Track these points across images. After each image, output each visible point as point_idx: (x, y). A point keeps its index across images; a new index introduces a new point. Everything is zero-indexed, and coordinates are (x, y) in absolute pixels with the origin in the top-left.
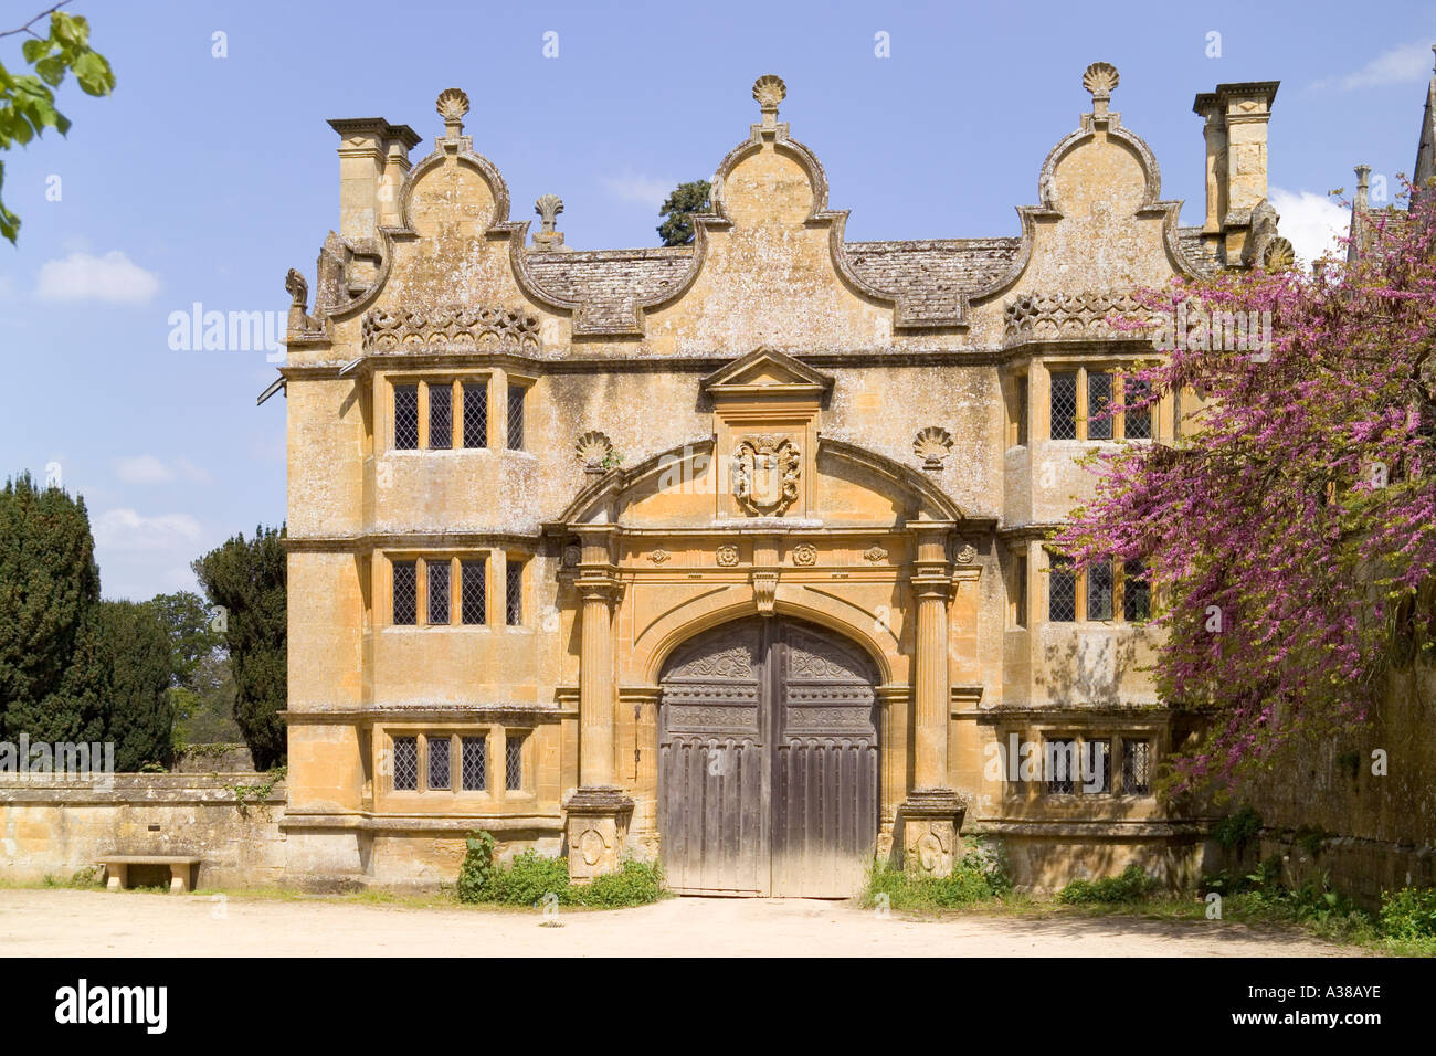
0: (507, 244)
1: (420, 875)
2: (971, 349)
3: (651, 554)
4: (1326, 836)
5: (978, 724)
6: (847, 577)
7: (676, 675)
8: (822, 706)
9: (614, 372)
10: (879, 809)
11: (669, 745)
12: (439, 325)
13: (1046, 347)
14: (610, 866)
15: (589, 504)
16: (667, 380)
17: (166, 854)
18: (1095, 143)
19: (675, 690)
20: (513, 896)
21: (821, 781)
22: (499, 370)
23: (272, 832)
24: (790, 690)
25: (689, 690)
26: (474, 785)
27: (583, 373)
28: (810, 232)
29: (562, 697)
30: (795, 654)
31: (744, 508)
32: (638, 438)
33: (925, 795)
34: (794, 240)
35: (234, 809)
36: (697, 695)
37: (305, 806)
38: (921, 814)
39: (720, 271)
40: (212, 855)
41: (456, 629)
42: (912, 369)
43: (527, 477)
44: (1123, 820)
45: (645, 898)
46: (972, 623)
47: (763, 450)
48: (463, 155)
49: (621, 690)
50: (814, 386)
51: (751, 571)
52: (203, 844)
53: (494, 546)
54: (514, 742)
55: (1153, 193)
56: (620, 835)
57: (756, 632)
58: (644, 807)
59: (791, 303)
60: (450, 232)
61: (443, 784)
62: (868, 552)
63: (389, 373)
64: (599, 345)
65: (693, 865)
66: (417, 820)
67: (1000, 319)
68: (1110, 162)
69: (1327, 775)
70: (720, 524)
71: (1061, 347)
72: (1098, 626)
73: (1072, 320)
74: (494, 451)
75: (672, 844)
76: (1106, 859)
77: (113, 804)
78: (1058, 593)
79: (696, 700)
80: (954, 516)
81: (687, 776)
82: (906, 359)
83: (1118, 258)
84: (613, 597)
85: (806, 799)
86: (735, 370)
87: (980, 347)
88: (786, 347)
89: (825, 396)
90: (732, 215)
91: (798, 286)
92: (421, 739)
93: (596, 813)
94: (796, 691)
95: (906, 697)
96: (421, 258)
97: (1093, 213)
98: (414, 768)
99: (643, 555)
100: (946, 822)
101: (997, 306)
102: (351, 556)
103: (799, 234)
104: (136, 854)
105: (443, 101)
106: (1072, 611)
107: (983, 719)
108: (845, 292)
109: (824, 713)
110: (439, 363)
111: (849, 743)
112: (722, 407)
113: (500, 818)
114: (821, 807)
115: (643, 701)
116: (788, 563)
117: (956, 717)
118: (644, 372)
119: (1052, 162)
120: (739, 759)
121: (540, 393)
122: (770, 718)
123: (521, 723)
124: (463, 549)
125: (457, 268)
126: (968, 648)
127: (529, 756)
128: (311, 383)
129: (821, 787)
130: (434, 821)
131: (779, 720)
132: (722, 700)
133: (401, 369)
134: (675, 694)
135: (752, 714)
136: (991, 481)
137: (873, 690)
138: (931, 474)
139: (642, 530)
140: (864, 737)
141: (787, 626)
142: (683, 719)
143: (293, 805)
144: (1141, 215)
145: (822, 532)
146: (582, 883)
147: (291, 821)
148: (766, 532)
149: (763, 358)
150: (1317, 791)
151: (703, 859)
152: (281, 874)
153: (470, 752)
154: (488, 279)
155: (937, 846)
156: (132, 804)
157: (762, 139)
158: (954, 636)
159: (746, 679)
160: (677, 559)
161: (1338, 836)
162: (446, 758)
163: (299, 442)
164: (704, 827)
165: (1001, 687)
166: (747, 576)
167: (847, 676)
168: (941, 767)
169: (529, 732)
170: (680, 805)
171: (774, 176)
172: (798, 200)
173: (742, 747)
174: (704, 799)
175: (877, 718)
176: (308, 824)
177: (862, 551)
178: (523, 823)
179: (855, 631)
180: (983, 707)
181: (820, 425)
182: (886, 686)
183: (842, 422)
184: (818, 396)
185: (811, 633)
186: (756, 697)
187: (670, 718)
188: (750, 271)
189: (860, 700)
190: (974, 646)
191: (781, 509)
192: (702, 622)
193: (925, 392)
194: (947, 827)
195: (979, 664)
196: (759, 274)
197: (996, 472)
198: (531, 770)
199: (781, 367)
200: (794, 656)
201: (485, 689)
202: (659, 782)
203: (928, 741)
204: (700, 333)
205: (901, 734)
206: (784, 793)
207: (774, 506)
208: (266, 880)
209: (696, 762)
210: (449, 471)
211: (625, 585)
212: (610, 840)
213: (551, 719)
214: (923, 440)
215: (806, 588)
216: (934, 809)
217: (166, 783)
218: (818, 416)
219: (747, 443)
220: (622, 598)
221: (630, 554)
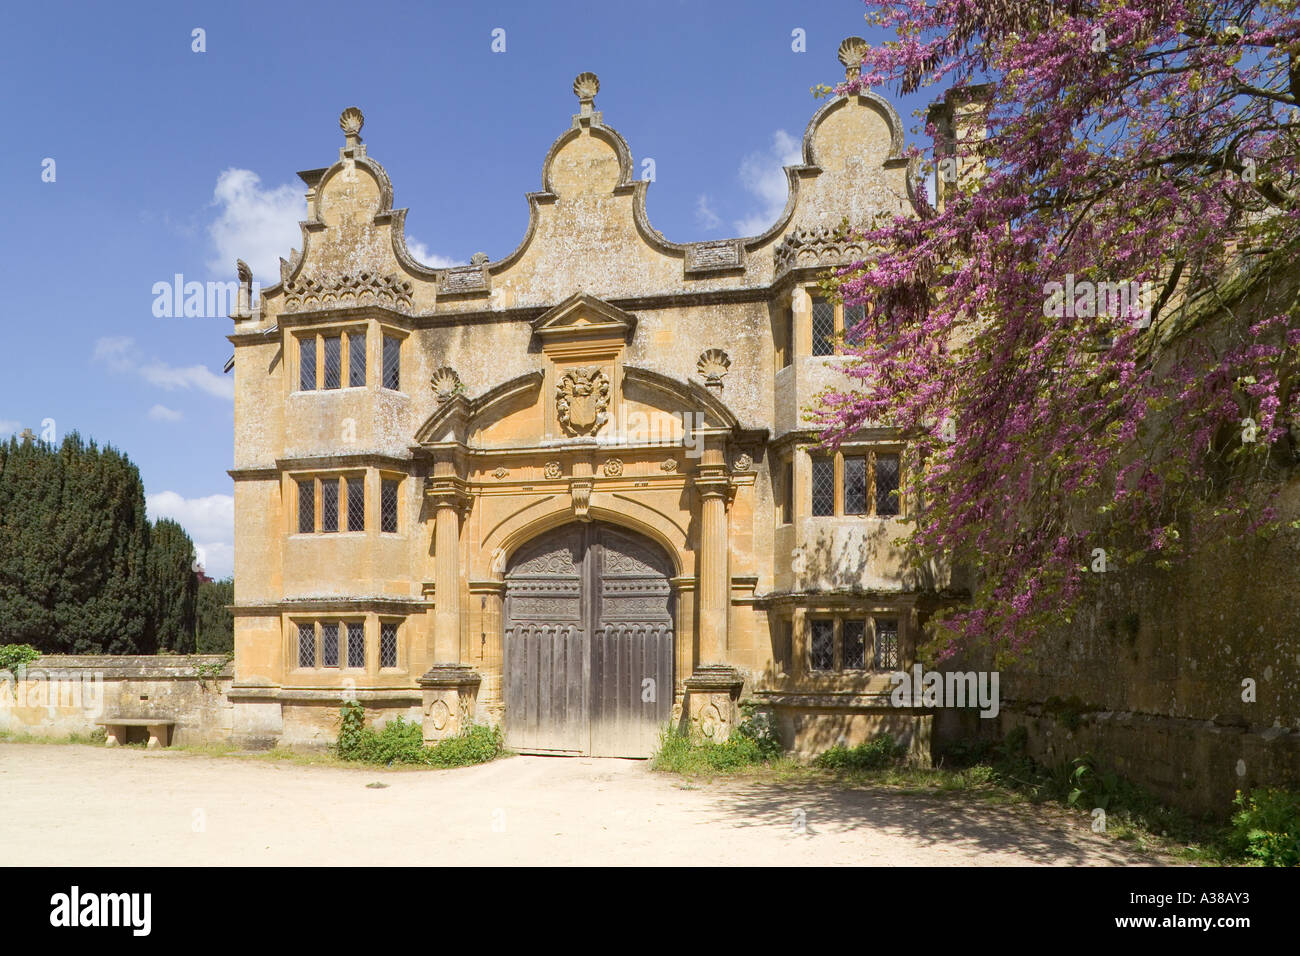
0: (389, 227)
1: (315, 737)
2: (746, 287)
3: (494, 472)
4: (1087, 710)
5: (754, 609)
6: (646, 485)
7: (518, 572)
8: (629, 597)
9: (468, 324)
10: (674, 683)
11: (512, 631)
12: (330, 287)
13: (807, 273)
14: (453, 730)
15: (437, 426)
16: (507, 328)
17: (152, 718)
18: (849, 107)
19: (516, 585)
20: (375, 756)
21: (629, 659)
22: (374, 320)
23: (223, 701)
24: (605, 584)
25: (527, 584)
26: (356, 663)
27: (444, 326)
28: (618, 199)
29: (427, 590)
30: (609, 553)
31: (566, 431)
32: (485, 376)
33: (707, 670)
34: (605, 207)
35: (197, 683)
36: (533, 588)
37: (246, 681)
38: (703, 687)
39: (548, 236)
40: (182, 719)
41: (344, 534)
42: (700, 307)
43: (400, 411)
44: (862, 692)
45: (479, 757)
46: (748, 522)
47: (580, 380)
48: (358, 158)
49: (470, 584)
50: (619, 324)
51: (570, 482)
52: (176, 710)
53: (369, 465)
54: (389, 628)
55: (898, 146)
56: (464, 704)
57: (578, 536)
58: (489, 682)
59: (603, 259)
60: (349, 221)
61: (334, 663)
62: (664, 464)
63: (294, 329)
64: (456, 303)
65: (531, 730)
66: (312, 691)
67: (771, 261)
68: (862, 122)
69: (1087, 646)
70: (546, 444)
71: (820, 272)
72: (854, 519)
73: (829, 249)
74: (370, 388)
75: (515, 712)
76: (845, 729)
77: (118, 679)
78: (819, 492)
79: (533, 592)
80: (729, 423)
81: (526, 655)
82: (693, 298)
83: (869, 203)
84: (462, 507)
85: (618, 674)
86: (557, 314)
87: (754, 286)
88: (599, 295)
89: (629, 333)
90: (558, 189)
91: (608, 244)
92: (317, 625)
93: (442, 686)
94: (611, 584)
95: (692, 587)
96: (328, 244)
97: (847, 166)
98: (313, 650)
99: (489, 473)
100: (724, 694)
101: (768, 251)
102: (277, 482)
103: (609, 202)
104: (132, 718)
105: (345, 118)
106: (831, 507)
107: (758, 605)
108: (646, 247)
109: (632, 602)
110: (330, 317)
111: (638, 627)
112: (549, 347)
113: (373, 690)
114: (629, 682)
115: (487, 593)
116: (600, 475)
117: (736, 603)
118: (490, 323)
119: (814, 125)
120: (566, 641)
121: (412, 345)
122: (589, 607)
123: (394, 614)
124: (346, 469)
125: (353, 249)
126: (745, 543)
127: (403, 640)
128: (251, 347)
129: (629, 665)
130: (324, 692)
131: (597, 609)
132: (553, 592)
133: (302, 325)
134: (516, 588)
135: (574, 604)
136: (765, 400)
137: (670, 582)
138: (712, 390)
139: (486, 451)
140: (663, 622)
141: (602, 529)
142: (522, 609)
143: (239, 680)
144: (888, 165)
145: (627, 447)
146: (430, 744)
147: (236, 692)
148: (581, 447)
149: (580, 302)
150: (1073, 663)
151: (538, 724)
152: (229, 734)
153: (353, 636)
154: (376, 256)
155: (716, 715)
156: (129, 679)
157: (580, 125)
158: (734, 533)
159: (569, 575)
160: (514, 474)
161: (1105, 710)
162: (336, 641)
163: (243, 394)
164: (538, 698)
165: (772, 577)
166: (567, 487)
167: (649, 571)
168: (721, 646)
169: (403, 620)
170: (521, 680)
171: (590, 155)
172: (608, 173)
173: (568, 631)
174: (539, 675)
175: (672, 607)
176: (246, 695)
177: (659, 463)
178: (393, 695)
179: (653, 531)
180: (758, 594)
181: (625, 357)
182: (679, 577)
183: (643, 355)
184: (624, 333)
185: (620, 535)
186: (578, 589)
187: (513, 609)
188: (571, 235)
189: (660, 591)
190: (750, 542)
191: (594, 429)
192: (533, 527)
193: (710, 327)
194: (726, 698)
195: (755, 557)
196: (578, 236)
197: (768, 392)
198: (405, 651)
199: (593, 310)
200: (608, 555)
201: (362, 584)
202: (504, 660)
203: (709, 623)
204: (533, 289)
205: (689, 618)
206: (601, 669)
207: (588, 427)
208: (220, 739)
209: (532, 644)
210: (337, 406)
211: (473, 497)
212: (454, 709)
213: (419, 609)
214: (705, 361)
215: (614, 495)
216: (713, 683)
217: (155, 663)
218: (624, 351)
219: (569, 376)
220: (471, 507)
221: (478, 472)
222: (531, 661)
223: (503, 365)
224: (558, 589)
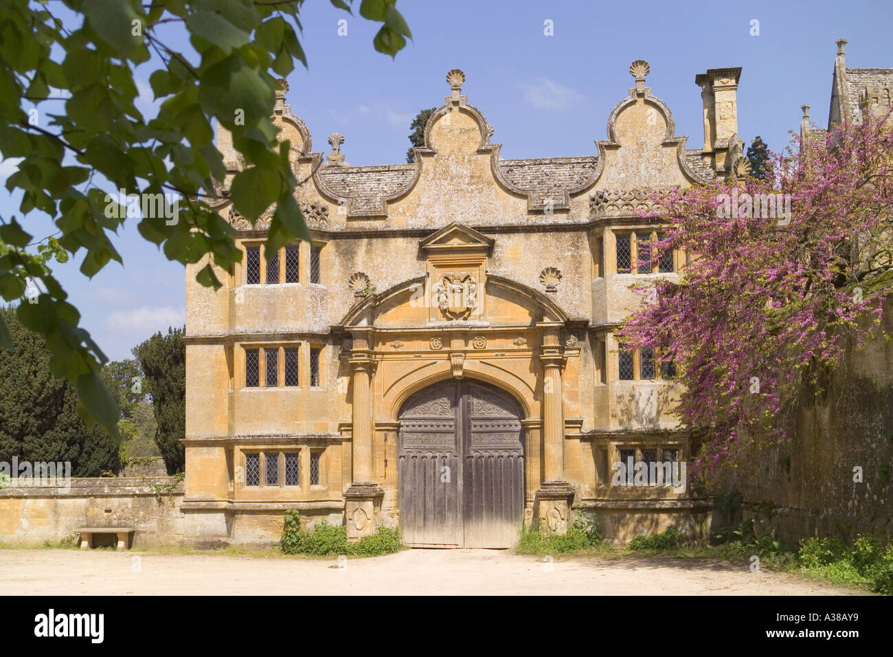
0: (310, 165)
1: (260, 538)
2: (571, 222)
3: (392, 343)
4: (775, 507)
5: (581, 442)
6: (504, 355)
7: (408, 414)
8: (491, 432)
9: (371, 238)
10: (525, 493)
11: (404, 457)
13: (612, 221)
14: (370, 531)
15: (356, 315)
16: (400, 242)
17: (115, 527)
18: (637, 105)
19: (407, 423)
20: (314, 550)
21: (491, 477)
23: (176, 512)
24: (473, 423)
25: (415, 423)
26: (292, 482)
27: (353, 239)
28: (480, 157)
29: (342, 428)
30: (475, 401)
31: (445, 316)
32: (384, 275)
33: (551, 485)
34: (471, 161)
35: (154, 499)
36: (420, 426)
37: (195, 496)
38: (548, 496)
39: (429, 179)
40: (141, 527)
41: (282, 389)
42: (538, 234)
43: (322, 299)
44: (664, 498)
45: (390, 550)
46: (576, 381)
47: (455, 282)
48: (285, 116)
49: (376, 424)
50: (483, 244)
51: (449, 353)
52: (136, 520)
53: (303, 340)
54: (315, 456)
55: (671, 132)
56: (376, 511)
57: (453, 388)
58: (390, 494)
59: (470, 197)
61: (274, 482)
62: (516, 340)
63: (244, 240)
64: (362, 222)
65: (419, 530)
66: (259, 504)
67: (587, 204)
68: (647, 115)
69: (774, 470)
70: (431, 325)
71: (621, 221)
72: (647, 382)
73: (627, 205)
74: (303, 284)
75: (407, 516)
76: (655, 523)
77: (84, 497)
78: (624, 364)
79: (419, 429)
80: (563, 319)
81: (414, 475)
82: (535, 228)
83: (653, 169)
84: (371, 369)
85: (483, 488)
86: (439, 236)
87: (577, 221)
88: (467, 222)
89: (490, 250)
90: (436, 147)
91: (473, 187)
92: (262, 454)
93: (362, 498)
94: (476, 423)
95: (539, 426)
97: (637, 144)
98: (258, 473)
99: (388, 344)
100: (563, 501)
101: (585, 197)
102: (222, 347)
103: (473, 158)
104: (97, 527)
106: (632, 374)
107: (583, 439)
108: (500, 190)
109: (493, 436)
111: (498, 454)
112: (432, 257)
113: (307, 502)
114: (492, 493)
115: (389, 430)
116: (470, 347)
117: (568, 437)
118: (388, 238)
119: (614, 116)
120: (445, 464)
121: (329, 250)
122: (462, 439)
123: (319, 444)
124: (285, 342)
126: (574, 397)
127: (324, 465)
129: (492, 481)
130: (269, 504)
131: (467, 441)
132: (435, 428)
133: (250, 238)
134: (407, 426)
135: (451, 437)
136: (585, 298)
137: (521, 422)
138: (550, 295)
139: (387, 329)
140: (516, 450)
141: (471, 384)
142: (412, 441)
143: (188, 496)
144: (665, 145)
145: (490, 329)
146: (354, 541)
147: (187, 505)
148: (457, 329)
149: (454, 228)
150: (769, 480)
151: (425, 525)
152: (181, 538)
153: (290, 462)
155: (558, 516)
156: (95, 497)
157: (452, 105)
158: (566, 389)
159: (447, 416)
160: (408, 346)
161: (781, 507)
162: (276, 466)
163: (193, 280)
164: (425, 506)
165: (593, 419)
166: (447, 355)
167: (505, 413)
168: (560, 468)
169: (324, 450)
170: (411, 493)
171: (459, 125)
172: (473, 138)
173: (446, 457)
174: (425, 489)
175: (523, 439)
176: (196, 507)
177: (512, 340)
178: (320, 505)
179: (509, 387)
180: (583, 431)
181: (487, 266)
182: (527, 420)
183: (499, 265)
184: (486, 250)
185: (484, 388)
186: (453, 427)
187: (404, 440)
188: (446, 179)
189: (513, 428)
190: (577, 395)
191: (466, 316)
192: (421, 383)
193: (546, 247)
194: (564, 504)
195: (581, 406)
196: (451, 181)
197: (587, 293)
198: (325, 473)
199: (464, 233)
200: (475, 403)
201: (298, 425)
202: (398, 479)
203: (552, 452)
204: (419, 215)
205: (537, 448)
206: (471, 485)
207: (462, 314)
208: (172, 542)
209: (420, 467)
210: (278, 297)
211: (378, 361)
212: (370, 515)
213: (336, 442)
214: (545, 275)
215: (481, 362)
216: (556, 494)
217: (115, 483)
218: (486, 262)
219: (446, 278)
220: (376, 369)
221: (380, 343)
222: (420, 478)
223: (398, 267)
224: (438, 426)
